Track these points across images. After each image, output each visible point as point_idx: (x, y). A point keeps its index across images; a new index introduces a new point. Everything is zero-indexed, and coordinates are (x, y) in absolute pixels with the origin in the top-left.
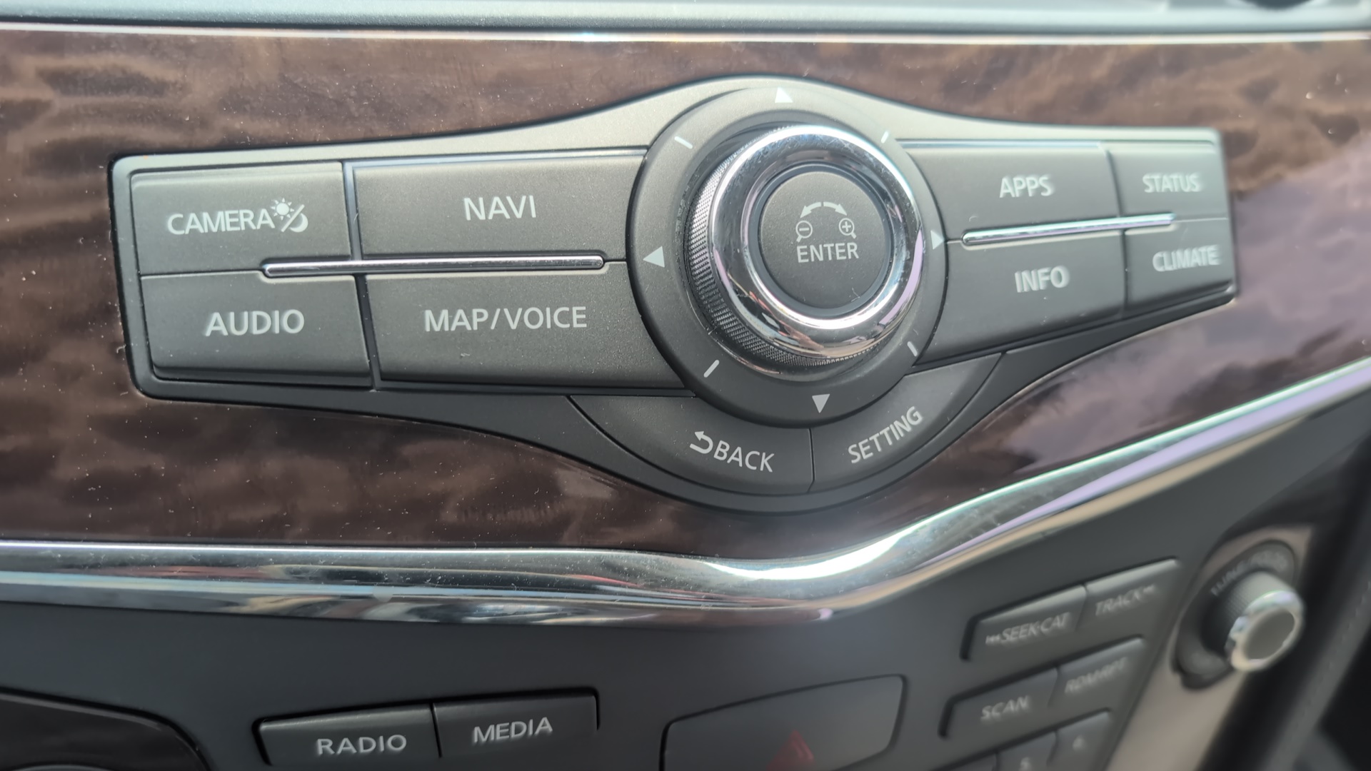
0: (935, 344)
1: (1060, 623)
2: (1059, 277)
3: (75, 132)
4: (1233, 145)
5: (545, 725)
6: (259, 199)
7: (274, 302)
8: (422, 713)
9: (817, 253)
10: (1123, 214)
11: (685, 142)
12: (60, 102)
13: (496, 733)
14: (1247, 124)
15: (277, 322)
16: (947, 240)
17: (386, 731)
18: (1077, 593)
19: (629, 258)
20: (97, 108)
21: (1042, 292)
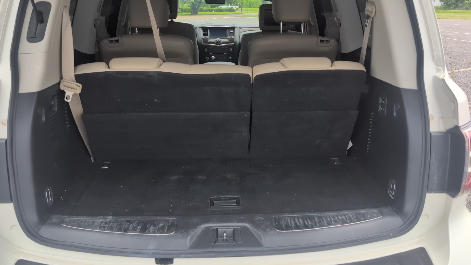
1: (224, 48)
5: (215, 48)
9: (218, 41)
10: (225, 41)
14: (229, 39)
15: (210, 41)
16: (221, 41)
17: (212, 47)
19: (215, 40)
20: (208, 39)
21: (223, 41)
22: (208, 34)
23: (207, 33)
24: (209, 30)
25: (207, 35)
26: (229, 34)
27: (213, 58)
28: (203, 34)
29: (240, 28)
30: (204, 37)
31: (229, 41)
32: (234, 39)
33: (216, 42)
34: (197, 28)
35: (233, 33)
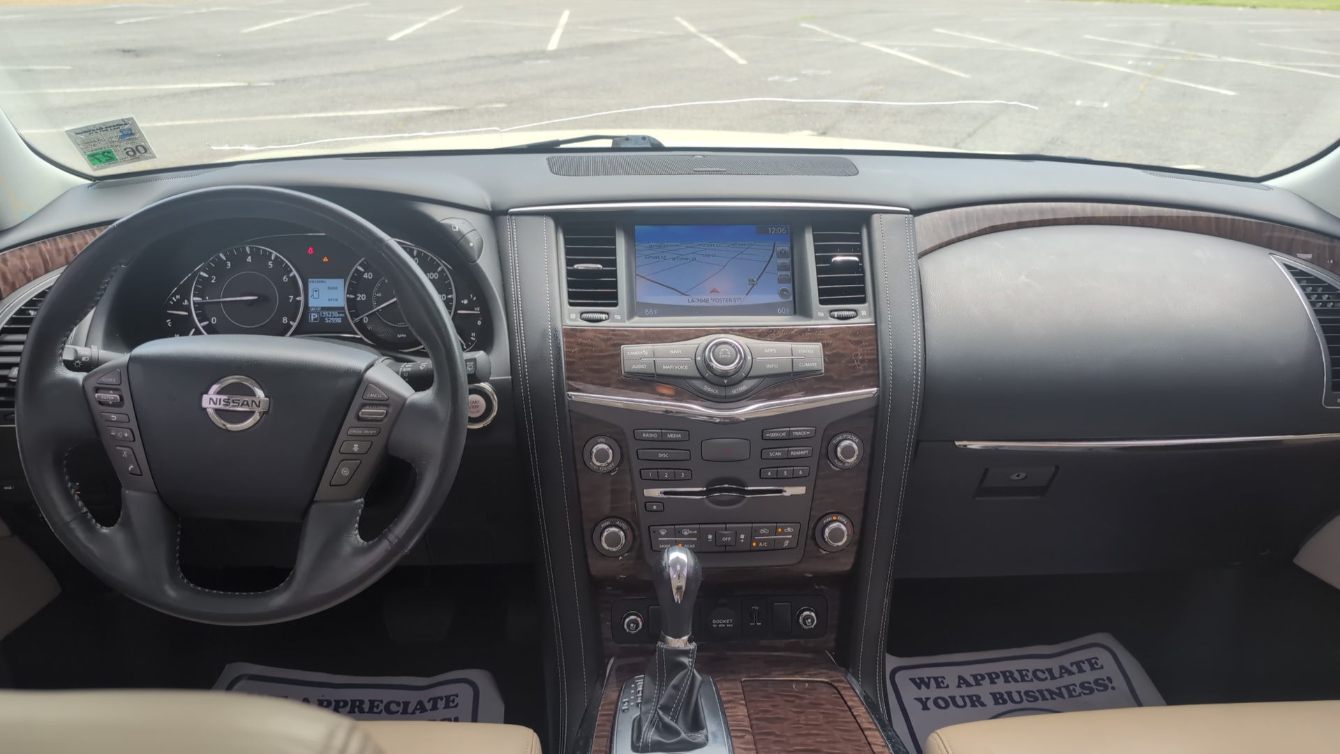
0: (750, 375)
1: (784, 434)
2: (776, 366)
3: (616, 342)
4: (824, 345)
5: (680, 436)
6: (640, 350)
7: (642, 364)
8: (660, 431)
9: (723, 356)
10: (792, 355)
11: (705, 343)
12: (614, 338)
13: (671, 435)
14: (830, 342)
15: (642, 367)
16: (752, 358)
17: (654, 433)
18: (788, 429)
19: (695, 359)
20: (619, 338)
21: (772, 368)
22: (614, 285)
23: (614, 274)
24: (631, 238)
25: (611, 299)
26: (820, 281)
27: (677, 560)
28: (570, 284)
29: (916, 212)
30: (573, 317)
31: (830, 359)
32: (874, 330)
33: (703, 378)
34: (505, 213)
35: (858, 267)
